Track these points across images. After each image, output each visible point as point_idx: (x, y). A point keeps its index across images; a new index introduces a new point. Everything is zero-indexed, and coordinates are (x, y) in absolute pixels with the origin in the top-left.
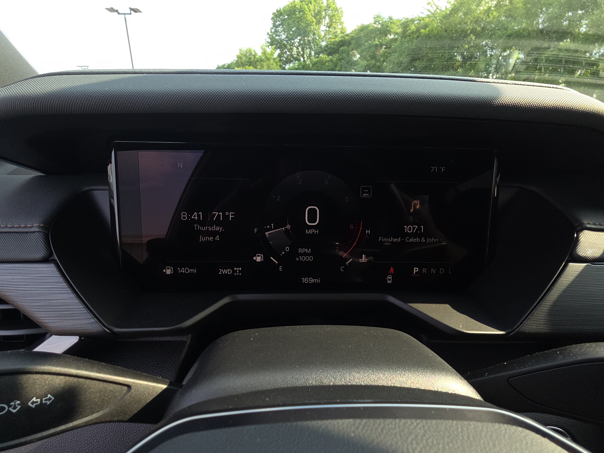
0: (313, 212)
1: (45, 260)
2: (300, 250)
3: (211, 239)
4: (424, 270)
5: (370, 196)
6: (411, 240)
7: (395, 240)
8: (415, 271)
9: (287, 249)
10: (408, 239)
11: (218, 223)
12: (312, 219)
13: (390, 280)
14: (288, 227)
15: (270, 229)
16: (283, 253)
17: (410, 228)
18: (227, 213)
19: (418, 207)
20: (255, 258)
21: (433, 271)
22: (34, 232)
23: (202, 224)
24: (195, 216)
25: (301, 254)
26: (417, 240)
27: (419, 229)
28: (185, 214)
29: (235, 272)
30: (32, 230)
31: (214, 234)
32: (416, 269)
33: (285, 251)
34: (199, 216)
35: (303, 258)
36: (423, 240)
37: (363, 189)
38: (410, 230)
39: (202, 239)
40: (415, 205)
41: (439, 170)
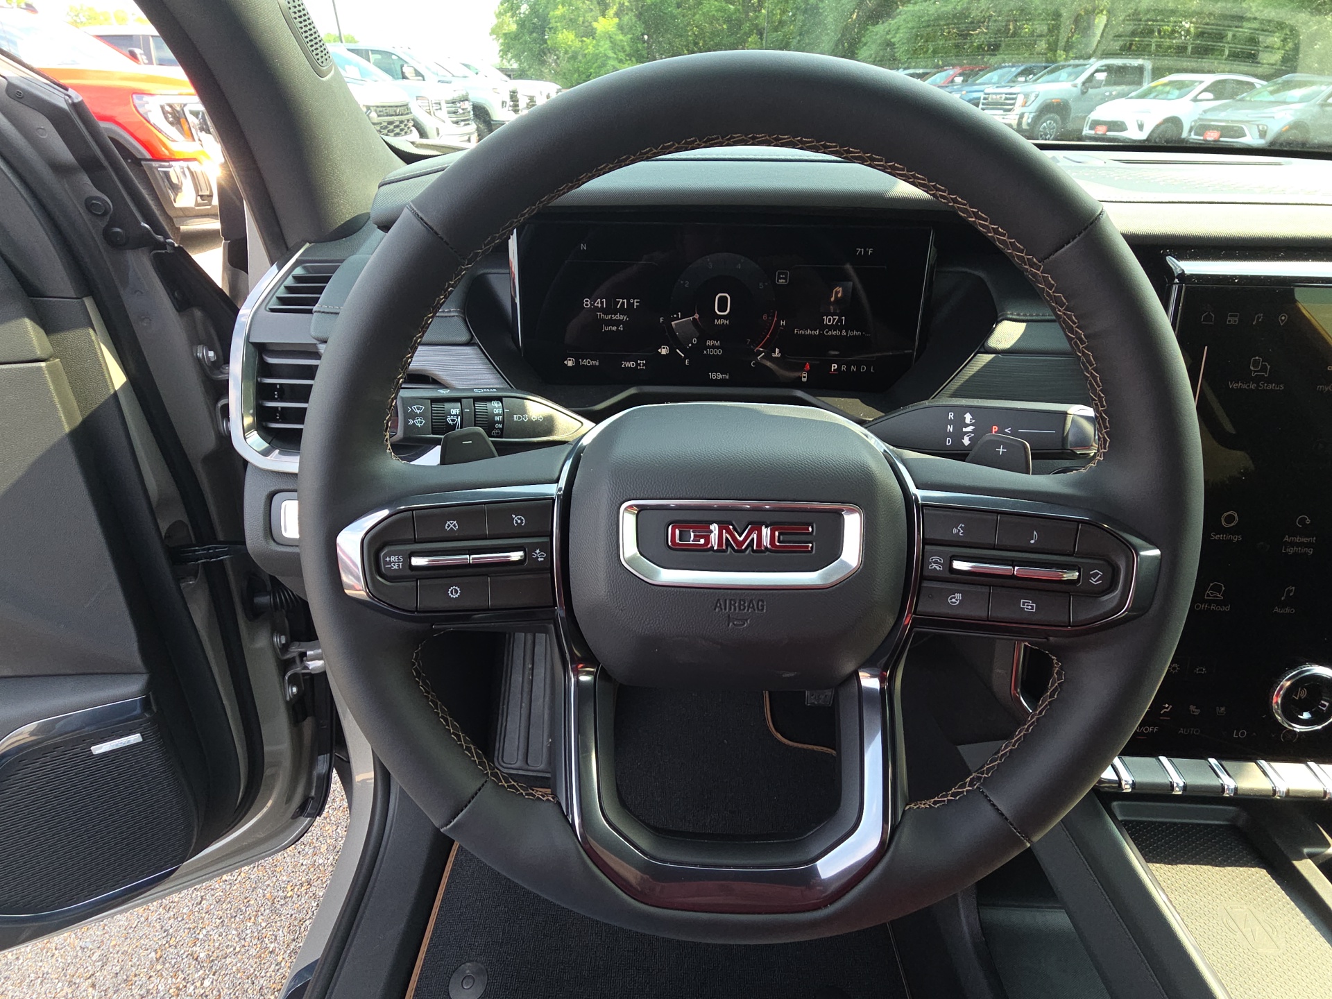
0: (723, 302)
1: (469, 343)
2: (709, 343)
3: (614, 328)
4: (844, 368)
5: (786, 282)
6: (830, 333)
7: (813, 332)
8: (833, 368)
9: (695, 341)
10: (827, 332)
11: (622, 311)
12: (723, 308)
13: (804, 377)
14: (697, 316)
15: (677, 319)
16: (690, 345)
17: (830, 319)
18: (632, 301)
19: (839, 295)
20: (659, 350)
21: (854, 368)
22: (453, 316)
23: (605, 312)
24: (598, 303)
25: (710, 347)
26: (838, 333)
27: (840, 320)
28: (587, 301)
29: (638, 365)
30: (452, 314)
31: (617, 323)
32: (834, 367)
33: (692, 344)
34: (602, 303)
35: (712, 352)
36: (844, 333)
37: (779, 274)
38: (829, 321)
39: (606, 329)
40: (837, 293)
41: (866, 252)
